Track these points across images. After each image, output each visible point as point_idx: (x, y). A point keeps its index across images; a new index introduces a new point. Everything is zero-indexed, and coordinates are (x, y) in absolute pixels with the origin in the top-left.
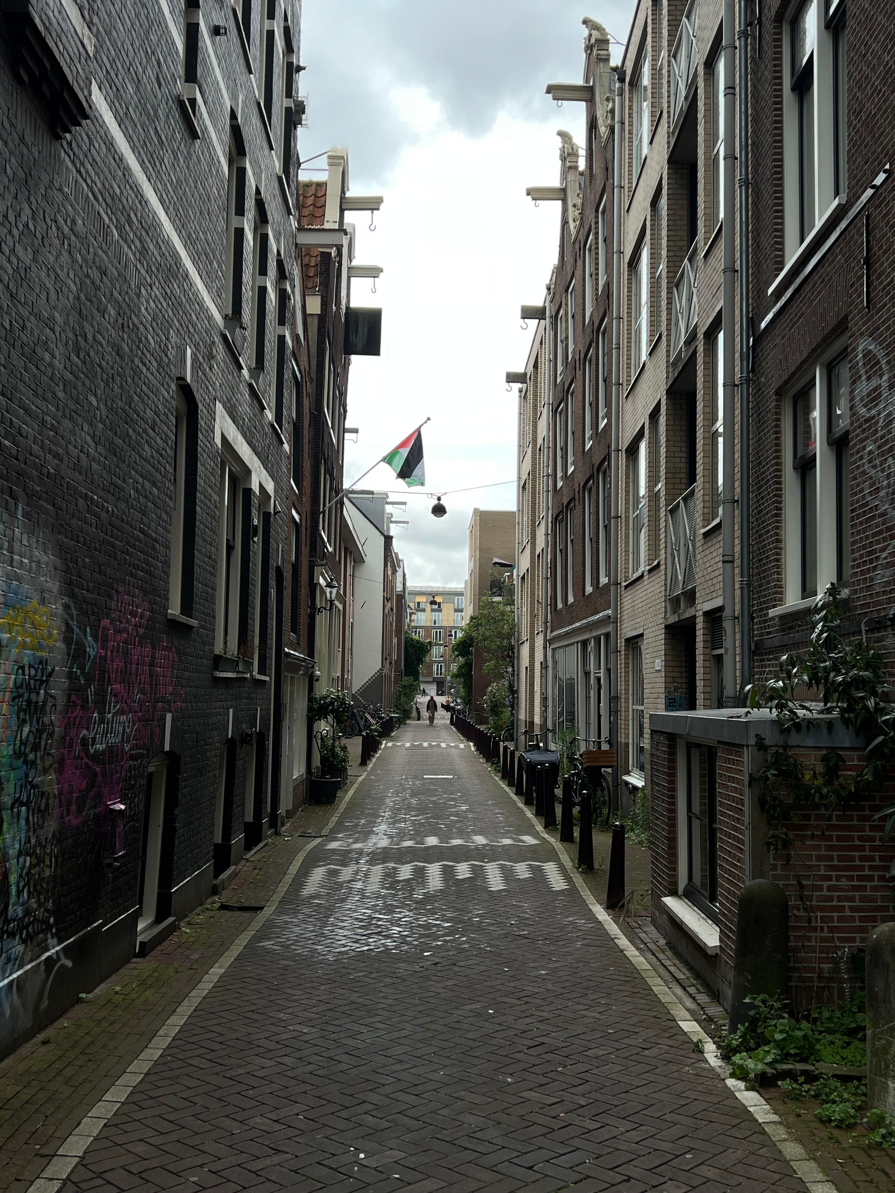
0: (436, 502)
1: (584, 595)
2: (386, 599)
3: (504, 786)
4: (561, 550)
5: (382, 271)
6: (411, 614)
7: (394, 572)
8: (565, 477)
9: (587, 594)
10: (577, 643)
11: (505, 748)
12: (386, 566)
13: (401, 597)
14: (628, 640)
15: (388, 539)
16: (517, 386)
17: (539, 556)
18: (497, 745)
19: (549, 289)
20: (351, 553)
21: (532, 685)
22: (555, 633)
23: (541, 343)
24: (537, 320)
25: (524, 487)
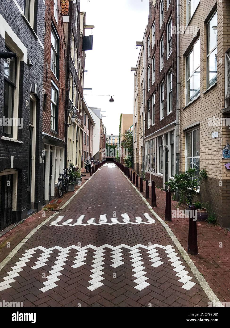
0: (111, 98)
1: (159, 121)
2: (101, 134)
3: (134, 186)
4: (149, 111)
5: (94, 27)
6: (108, 140)
7: (103, 128)
8: (151, 86)
9: (160, 120)
10: (156, 138)
11: (131, 171)
12: (100, 126)
13: (105, 135)
14: (185, 131)
15: (101, 119)
16: (134, 72)
17: (141, 116)
18: (128, 170)
19: (145, 33)
20: (92, 122)
21: (138, 153)
22: (147, 136)
23: (141, 55)
24: (141, 46)
25: (136, 100)
